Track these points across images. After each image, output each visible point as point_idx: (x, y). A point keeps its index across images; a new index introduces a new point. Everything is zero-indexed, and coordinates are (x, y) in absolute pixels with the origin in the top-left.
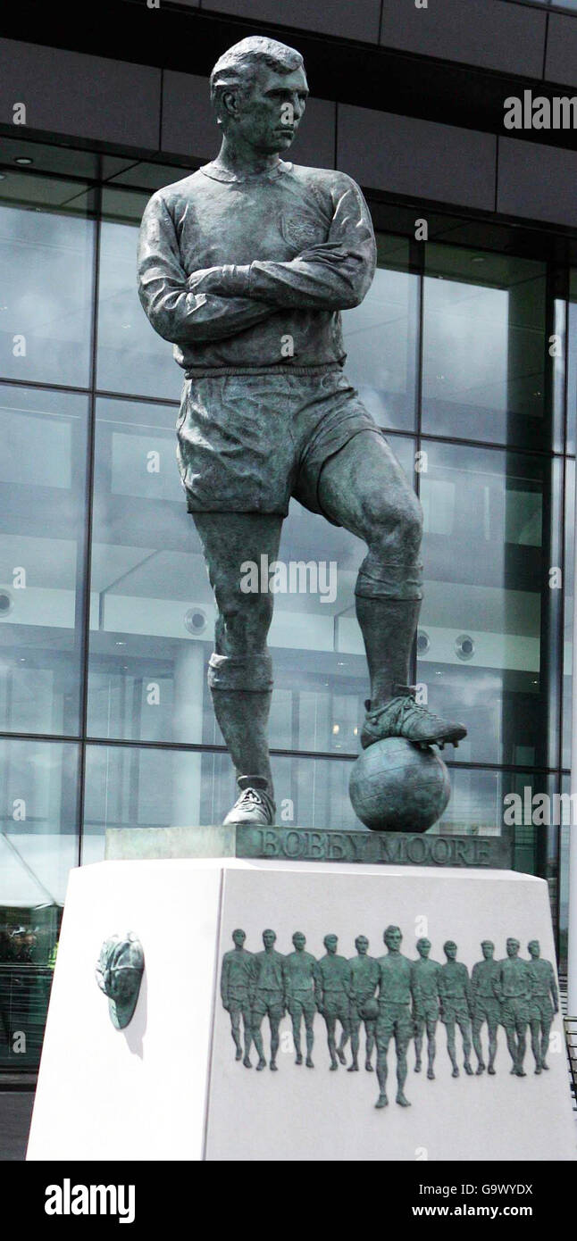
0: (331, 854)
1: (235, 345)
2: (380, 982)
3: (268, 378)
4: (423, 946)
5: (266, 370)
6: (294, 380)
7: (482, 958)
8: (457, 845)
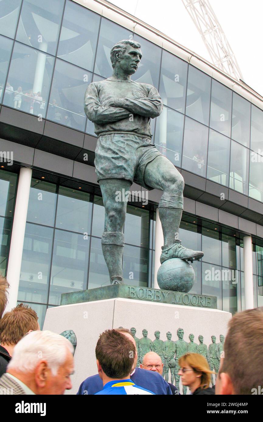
0: (155, 299)
1: (118, 124)
2: (176, 352)
3: (128, 135)
4: (191, 337)
5: (128, 133)
6: (137, 137)
7: (212, 343)
8: (200, 298)
